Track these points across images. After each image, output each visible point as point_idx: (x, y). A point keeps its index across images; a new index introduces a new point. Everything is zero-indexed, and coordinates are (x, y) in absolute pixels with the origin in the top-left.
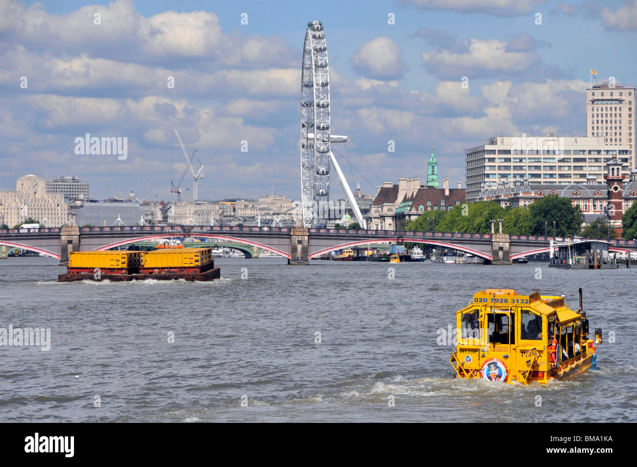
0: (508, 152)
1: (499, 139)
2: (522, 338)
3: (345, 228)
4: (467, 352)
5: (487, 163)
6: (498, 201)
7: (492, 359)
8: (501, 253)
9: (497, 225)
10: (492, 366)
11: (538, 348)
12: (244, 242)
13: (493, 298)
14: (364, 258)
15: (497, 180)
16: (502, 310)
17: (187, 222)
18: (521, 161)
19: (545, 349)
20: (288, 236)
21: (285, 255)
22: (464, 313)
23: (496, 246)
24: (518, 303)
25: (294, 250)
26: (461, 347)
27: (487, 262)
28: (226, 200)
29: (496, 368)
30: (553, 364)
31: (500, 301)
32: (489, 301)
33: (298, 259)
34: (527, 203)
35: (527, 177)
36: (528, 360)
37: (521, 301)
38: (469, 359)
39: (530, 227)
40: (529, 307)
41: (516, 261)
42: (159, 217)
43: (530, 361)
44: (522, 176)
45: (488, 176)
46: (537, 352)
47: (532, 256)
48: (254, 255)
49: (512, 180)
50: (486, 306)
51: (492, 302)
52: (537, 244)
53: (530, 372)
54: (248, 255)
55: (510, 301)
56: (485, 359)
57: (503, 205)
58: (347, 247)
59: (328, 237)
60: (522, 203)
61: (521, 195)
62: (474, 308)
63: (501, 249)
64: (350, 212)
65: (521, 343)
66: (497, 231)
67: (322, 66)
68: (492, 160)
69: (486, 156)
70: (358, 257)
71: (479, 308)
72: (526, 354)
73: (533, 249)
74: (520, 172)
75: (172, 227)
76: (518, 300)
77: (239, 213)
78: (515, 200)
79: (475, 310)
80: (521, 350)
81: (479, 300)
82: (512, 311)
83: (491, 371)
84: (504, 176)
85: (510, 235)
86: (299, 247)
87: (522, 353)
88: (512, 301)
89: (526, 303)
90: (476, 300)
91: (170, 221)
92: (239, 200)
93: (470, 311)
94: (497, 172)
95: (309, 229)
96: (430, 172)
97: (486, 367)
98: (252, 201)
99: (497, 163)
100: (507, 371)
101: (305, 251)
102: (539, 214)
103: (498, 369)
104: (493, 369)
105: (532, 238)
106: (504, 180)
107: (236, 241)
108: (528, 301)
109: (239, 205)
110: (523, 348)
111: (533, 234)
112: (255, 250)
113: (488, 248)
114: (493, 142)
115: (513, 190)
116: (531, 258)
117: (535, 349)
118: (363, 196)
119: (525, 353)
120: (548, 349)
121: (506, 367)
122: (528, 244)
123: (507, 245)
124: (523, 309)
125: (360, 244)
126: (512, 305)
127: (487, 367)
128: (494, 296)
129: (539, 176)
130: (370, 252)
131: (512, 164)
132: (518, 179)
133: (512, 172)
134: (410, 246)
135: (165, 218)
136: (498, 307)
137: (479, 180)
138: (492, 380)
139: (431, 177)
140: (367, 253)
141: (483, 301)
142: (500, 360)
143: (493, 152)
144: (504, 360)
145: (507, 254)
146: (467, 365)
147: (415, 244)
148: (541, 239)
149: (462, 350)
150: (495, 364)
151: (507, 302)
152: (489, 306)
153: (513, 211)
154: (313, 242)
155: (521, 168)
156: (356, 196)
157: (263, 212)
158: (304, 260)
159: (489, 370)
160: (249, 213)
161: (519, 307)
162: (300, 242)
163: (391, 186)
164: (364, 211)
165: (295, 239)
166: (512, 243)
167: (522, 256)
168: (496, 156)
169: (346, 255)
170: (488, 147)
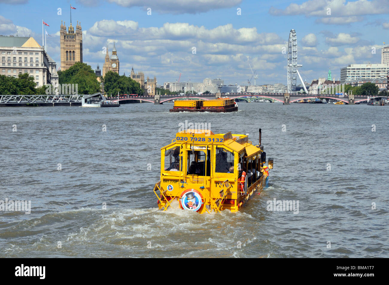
0: (354, 69)
1: (352, 65)
2: (216, 171)
3: (301, 93)
4: (169, 182)
5: (347, 73)
6: (351, 85)
7: (190, 190)
8: (351, 101)
9: (350, 92)
10: (190, 196)
11: (230, 180)
12: (270, 98)
13: (193, 137)
14: (307, 103)
15: (351, 78)
16: (200, 147)
17: (253, 92)
18: (359, 72)
19: (236, 181)
20: (283, 96)
21: (283, 102)
22: (167, 149)
23: (350, 99)
24: (214, 141)
25: (285, 100)
26: (164, 178)
27: (347, 104)
28: (264, 85)
29: (193, 198)
30: (242, 192)
31: (198, 139)
32: (189, 139)
33: (287, 103)
34: (360, 85)
35: (360, 77)
36: (221, 190)
37: (216, 140)
38: (171, 188)
39: (361, 93)
40: (223, 145)
41: (356, 103)
42: (244, 90)
43: (223, 190)
44: (359, 76)
45: (348, 77)
46: (229, 183)
47: (362, 102)
48: (273, 102)
49: (356, 78)
50: (186, 144)
51: (191, 140)
52: (363, 98)
53: (223, 199)
54: (271, 102)
55: (207, 140)
56: (184, 189)
57: (352, 86)
58: (302, 99)
59: (296, 96)
60: (359, 85)
61: (359, 83)
62: (176, 145)
63: (351, 99)
64: (303, 88)
65: (216, 175)
66: (350, 94)
67: (295, 46)
68: (349, 72)
69: (347, 70)
70: (305, 102)
71: (180, 145)
72: (220, 184)
73: (362, 99)
74: (358, 75)
75: (248, 93)
76: (214, 139)
77: (268, 89)
78: (357, 84)
79: (177, 147)
80: (215, 181)
81: (181, 139)
82: (208, 148)
83: (188, 200)
84: (353, 77)
85: (355, 95)
86: (287, 99)
87: (216, 183)
88: (209, 140)
89: (221, 141)
90: (178, 138)
91: (247, 91)
92: (268, 85)
93: (173, 147)
94: (351, 75)
95: (290, 94)
96: (329, 76)
97: (184, 196)
98: (272, 85)
99: (351, 73)
100: (203, 200)
101: (289, 100)
102: (365, 88)
103: (195, 198)
104: (191, 198)
105: (362, 96)
106: (353, 78)
107: (267, 97)
108: (222, 140)
109: (268, 86)
110: (217, 180)
111: (362, 95)
112: (273, 100)
113: (347, 99)
114: (350, 66)
115: (356, 81)
116: (361, 102)
117: (228, 181)
118: (307, 84)
119: (218, 184)
120: (238, 180)
121: (202, 197)
122: (360, 98)
123: (354, 98)
124: (218, 146)
125: (306, 98)
126: (209, 143)
127: (186, 196)
128: (193, 136)
129: (365, 76)
130: (309, 101)
131: (356, 73)
132: (358, 77)
133: (356, 75)
134: (322, 99)
135: (246, 91)
136: (196, 145)
137: (345, 78)
138: (189, 208)
139: (329, 77)
140: (308, 101)
141: (184, 139)
142: (196, 190)
143: (350, 69)
144: (200, 191)
145: (353, 101)
146: (169, 193)
147: (323, 98)
148: (365, 96)
149: (165, 180)
150: (192, 194)
151: (205, 141)
152: (189, 144)
153: (355, 88)
154: (291, 98)
155: (359, 74)
156: (305, 83)
157: (276, 89)
158: (288, 103)
159: (187, 199)
160: (271, 89)
161: (215, 145)
162: (287, 98)
163: (316, 80)
164: (307, 88)
165: (285, 97)
166: (355, 98)
167: (359, 102)
168: (351, 70)
169: (302, 102)
170: (348, 68)
